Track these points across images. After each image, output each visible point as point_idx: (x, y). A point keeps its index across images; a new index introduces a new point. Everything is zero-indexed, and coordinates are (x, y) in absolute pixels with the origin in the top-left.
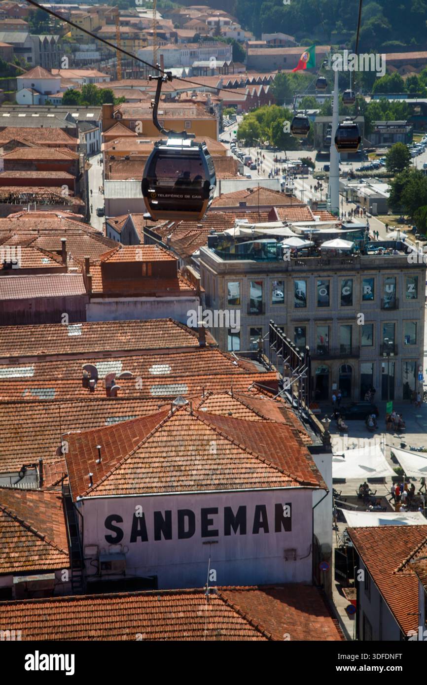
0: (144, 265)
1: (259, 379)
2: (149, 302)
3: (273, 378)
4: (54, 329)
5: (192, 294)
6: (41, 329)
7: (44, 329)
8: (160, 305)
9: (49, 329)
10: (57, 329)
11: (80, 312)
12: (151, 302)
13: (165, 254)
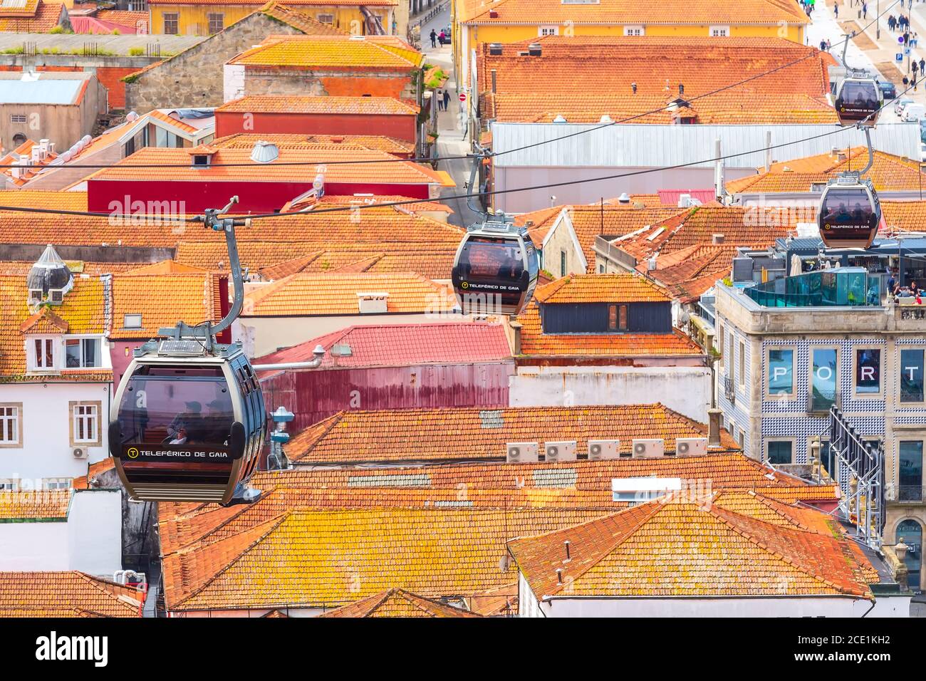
0: (613, 309)
1: (805, 496)
2: (620, 375)
3: (829, 495)
4: (457, 416)
5: (698, 362)
6: (435, 417)
7: (440, 417)
8: (641, 381)
9: (449, 416)
10: (462, 416)
11: (499, 390)
12: (625, 376)
13: (651, 290)
